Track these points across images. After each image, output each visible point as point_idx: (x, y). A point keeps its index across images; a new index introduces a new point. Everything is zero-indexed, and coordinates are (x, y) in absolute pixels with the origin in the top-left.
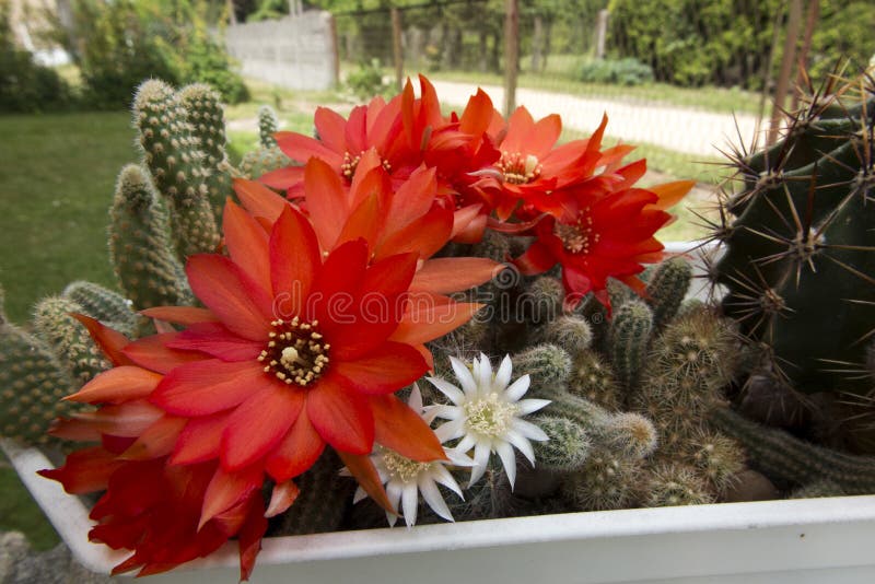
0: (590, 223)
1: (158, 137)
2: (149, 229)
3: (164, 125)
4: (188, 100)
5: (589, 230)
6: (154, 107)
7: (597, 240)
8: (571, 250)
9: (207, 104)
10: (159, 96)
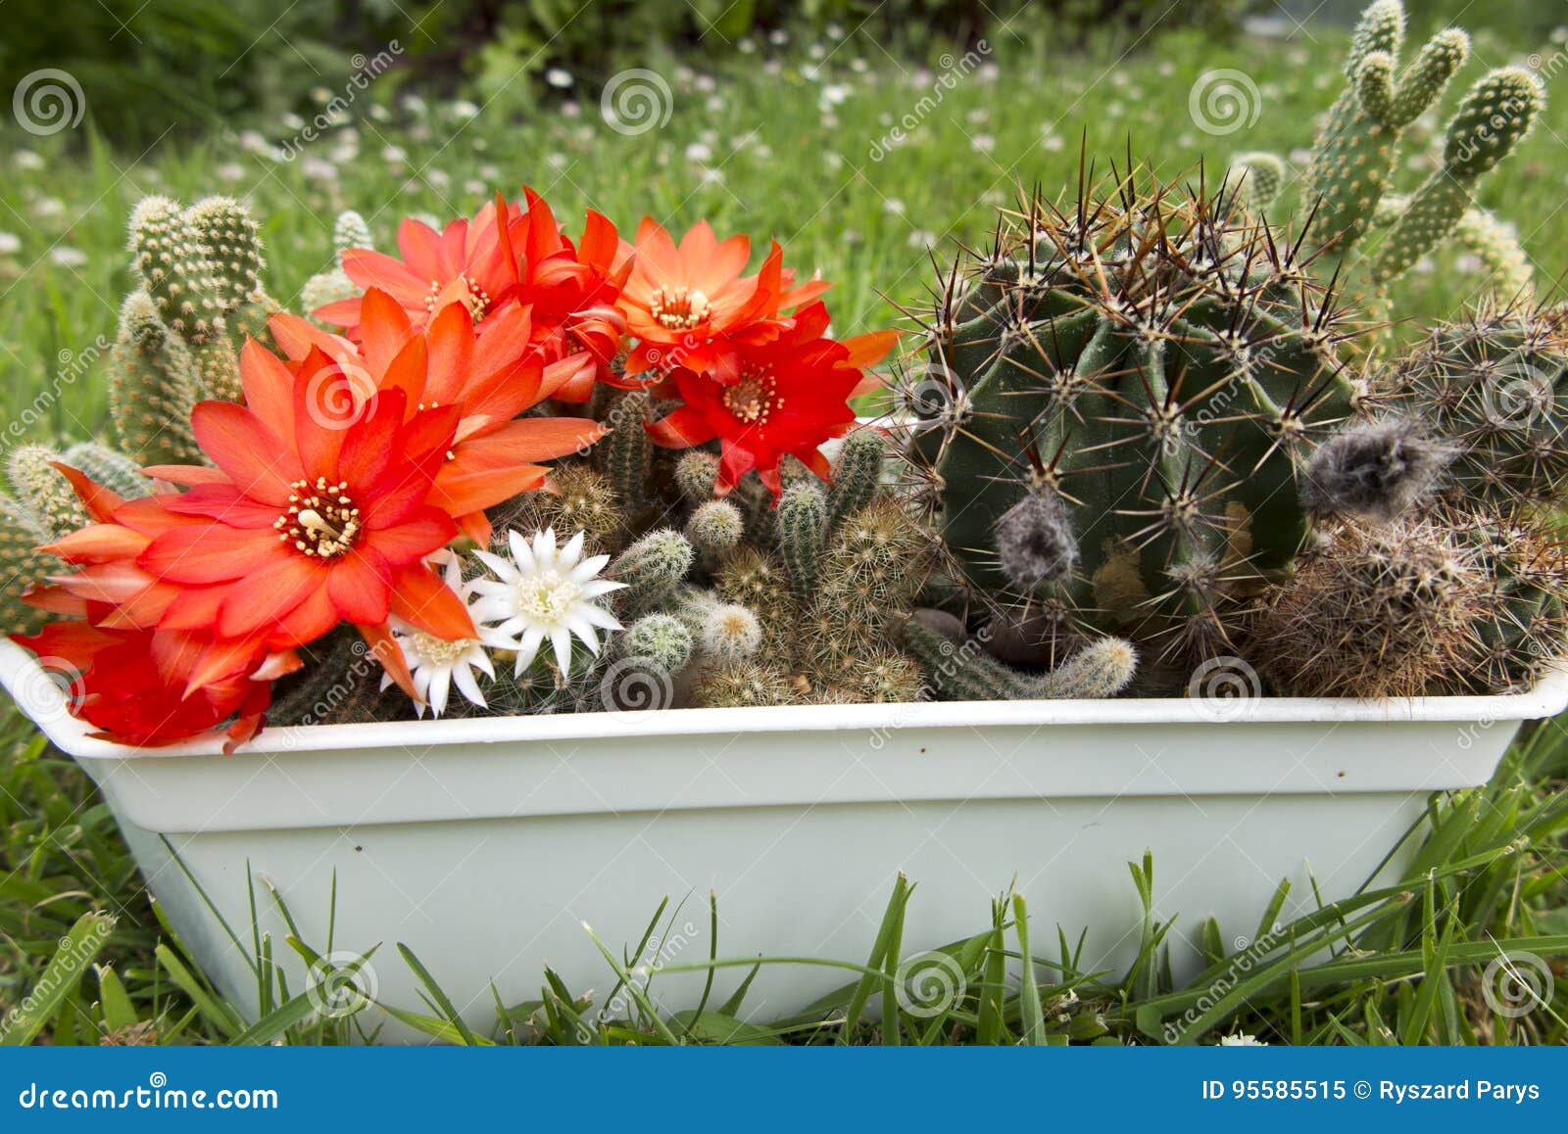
0: (774, 383)
1: (157, 262)
2: (163, 375)
3: (165, 249)
4: (205, 216)
5: (772, 393)
6: (152, 228)
7: (780, 406)
8: (742, 419)
9: (230, 221)
10: (161, 215)
